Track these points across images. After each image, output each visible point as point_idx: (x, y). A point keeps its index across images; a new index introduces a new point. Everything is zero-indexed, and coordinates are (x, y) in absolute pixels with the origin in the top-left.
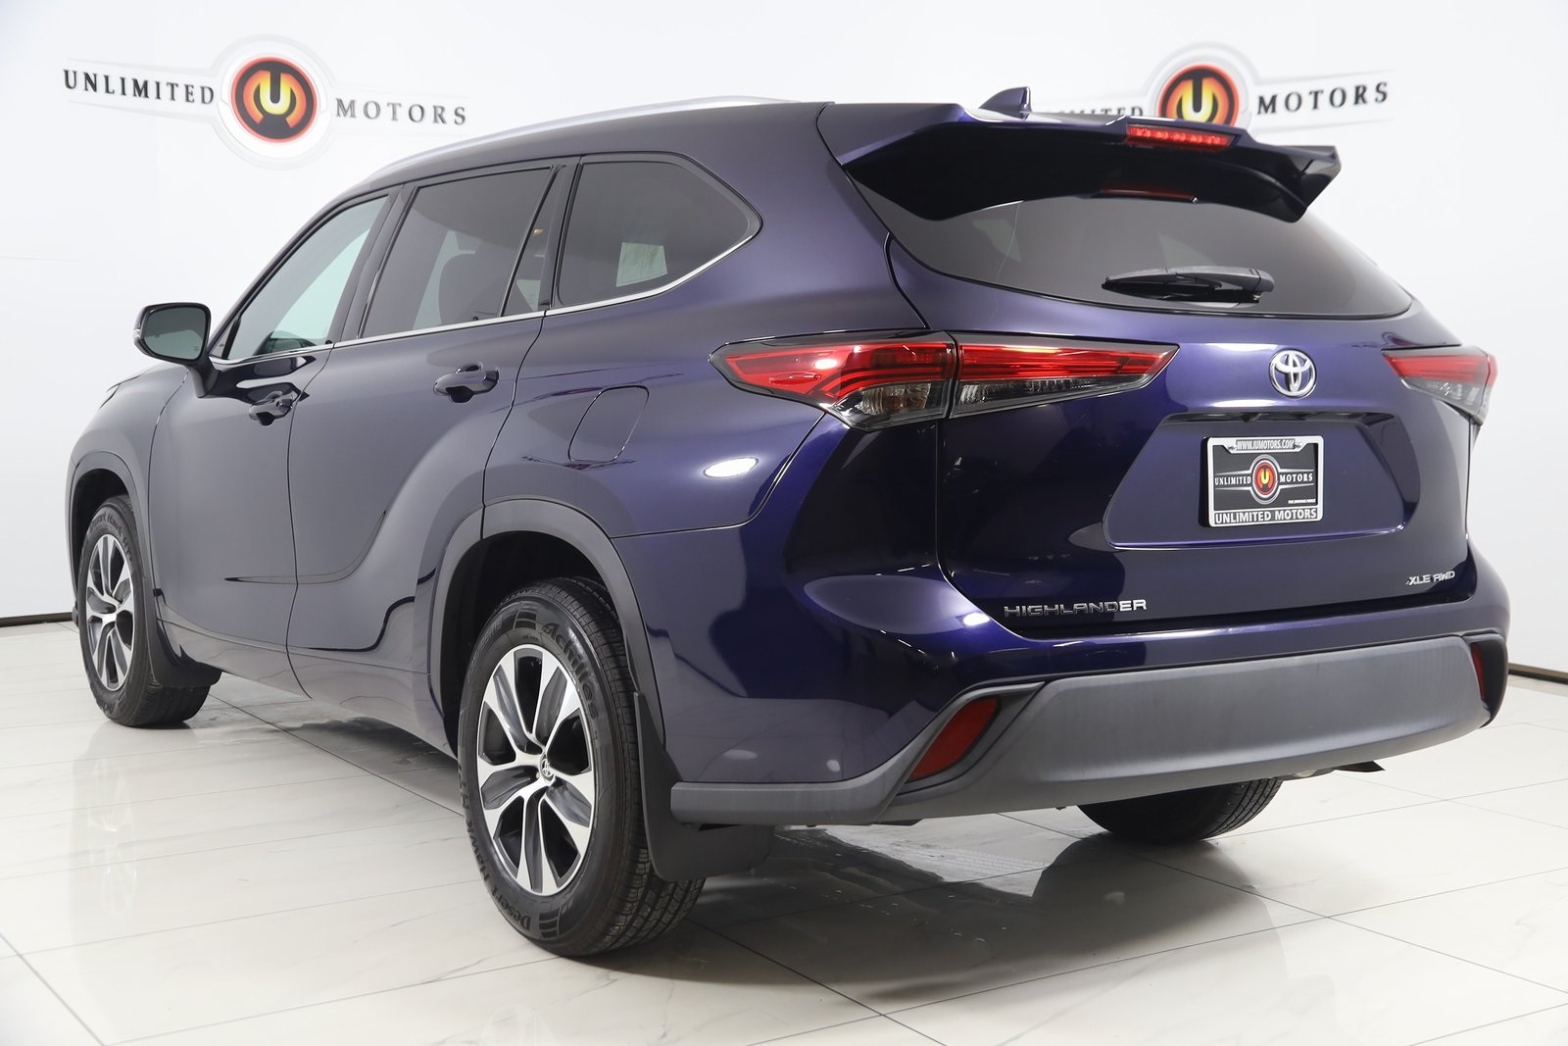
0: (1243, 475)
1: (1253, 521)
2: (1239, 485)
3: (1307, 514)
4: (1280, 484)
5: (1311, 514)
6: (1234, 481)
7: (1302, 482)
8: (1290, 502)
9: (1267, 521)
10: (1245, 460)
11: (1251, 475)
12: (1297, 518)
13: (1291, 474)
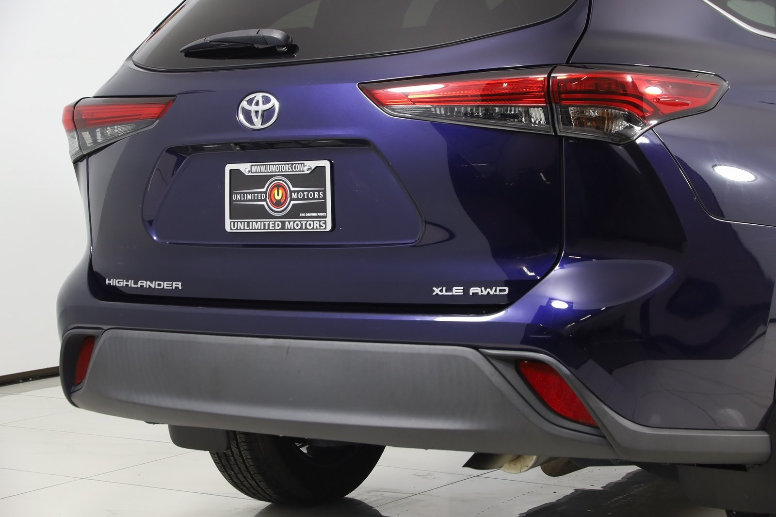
0: (258, 193)
1: (264, 229)
2: (254, 201)
3: (317, 225)
4: (292, 200)
5: (320, 226)
6: (248, 197)
7: (314, 199)
8: (302, 215)
9: (278, 229)
10: (259, 181)
11: (265, 193)
12: (306, 228)
13: (303, 192)
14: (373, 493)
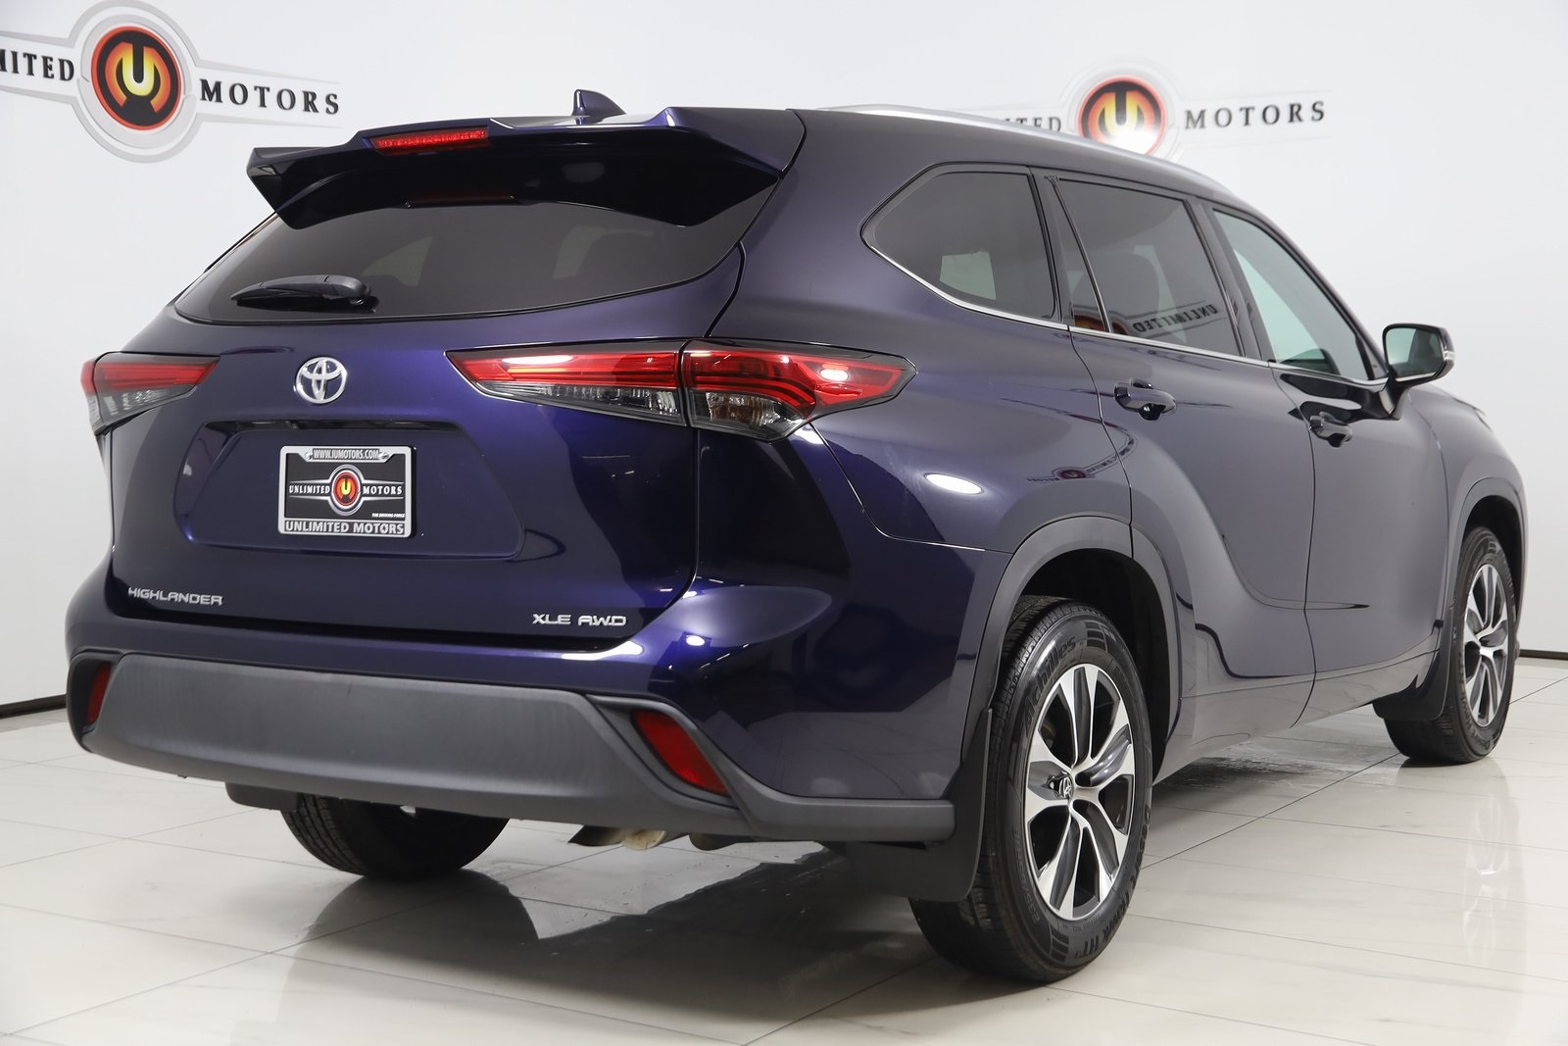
0: (321, 485)
1: (327, 531)
2: (315, 494)
3: (393, 529)
4: (362, 495)
5: (397, 530)
6: (308, 490)
7: (389, 495)
8: (375, 515)
9: (344, 532)
10: (323, 470)
11: (330, 485)
12: (379, 533)
13: (377, 485)
14: (498, 865)
